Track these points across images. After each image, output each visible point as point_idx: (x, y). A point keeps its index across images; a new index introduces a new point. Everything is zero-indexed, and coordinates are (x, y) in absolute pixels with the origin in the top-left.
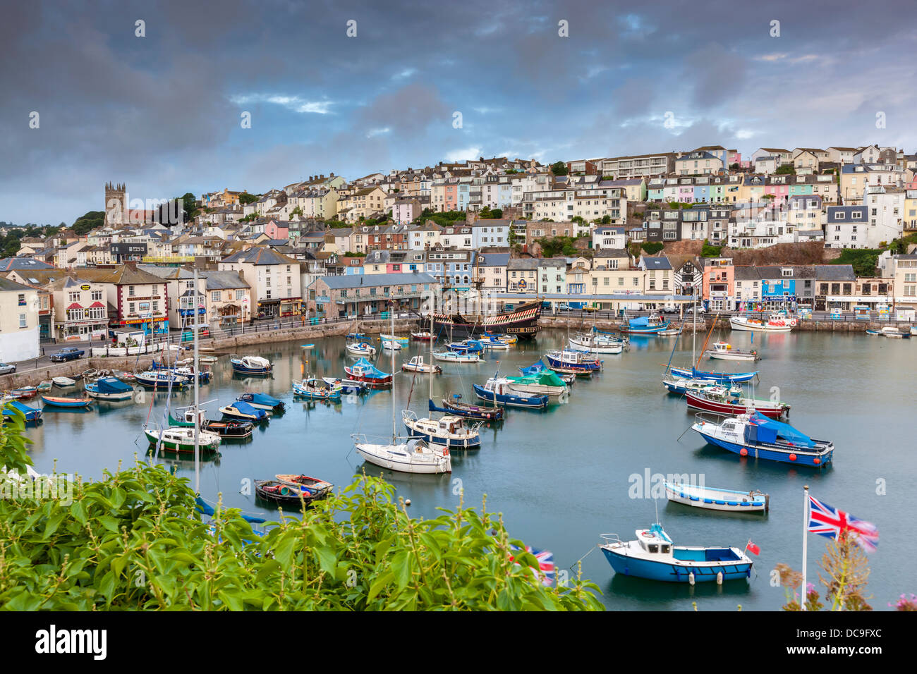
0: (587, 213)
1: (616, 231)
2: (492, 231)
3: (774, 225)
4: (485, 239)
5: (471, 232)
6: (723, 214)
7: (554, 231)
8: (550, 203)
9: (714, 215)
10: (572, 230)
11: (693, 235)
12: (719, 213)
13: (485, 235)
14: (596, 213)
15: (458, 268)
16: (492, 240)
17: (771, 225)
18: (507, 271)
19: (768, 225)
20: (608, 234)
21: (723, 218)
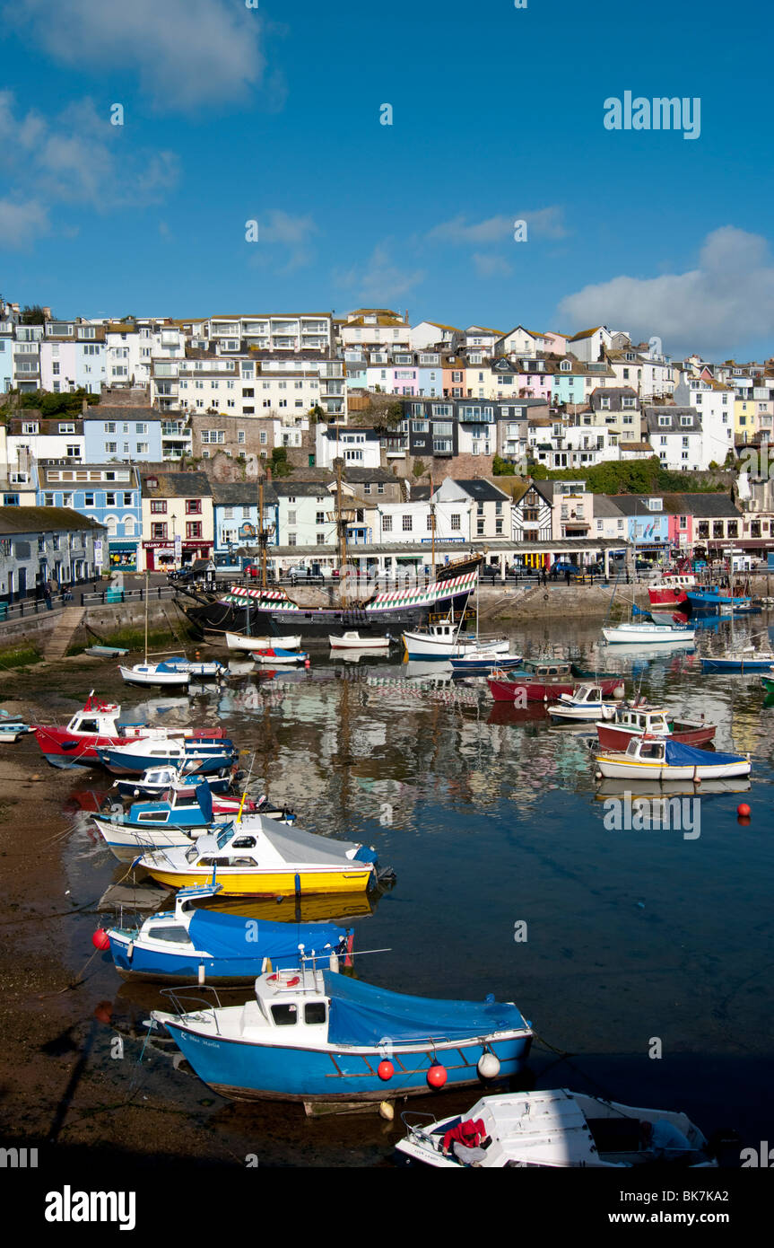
0: (281, 404)
1: (364, 435)
2: (126, 429)
3: (590, 432)
4: (112, 446)
5: (80, 431)
6: (518, 413)
7: (241, 434)
8: (207, 383)
9: (505, 412)
10: (272, 434)
11: (475, 445)
12: (512, 410)
13: (111, 438)
14: (299, 404)
15: (111, 502)
16: (126, 449)
17: (587, 432)
18: (215, 506)
19: (583, 432)
20: (351, 440)
21: (518, 418)
